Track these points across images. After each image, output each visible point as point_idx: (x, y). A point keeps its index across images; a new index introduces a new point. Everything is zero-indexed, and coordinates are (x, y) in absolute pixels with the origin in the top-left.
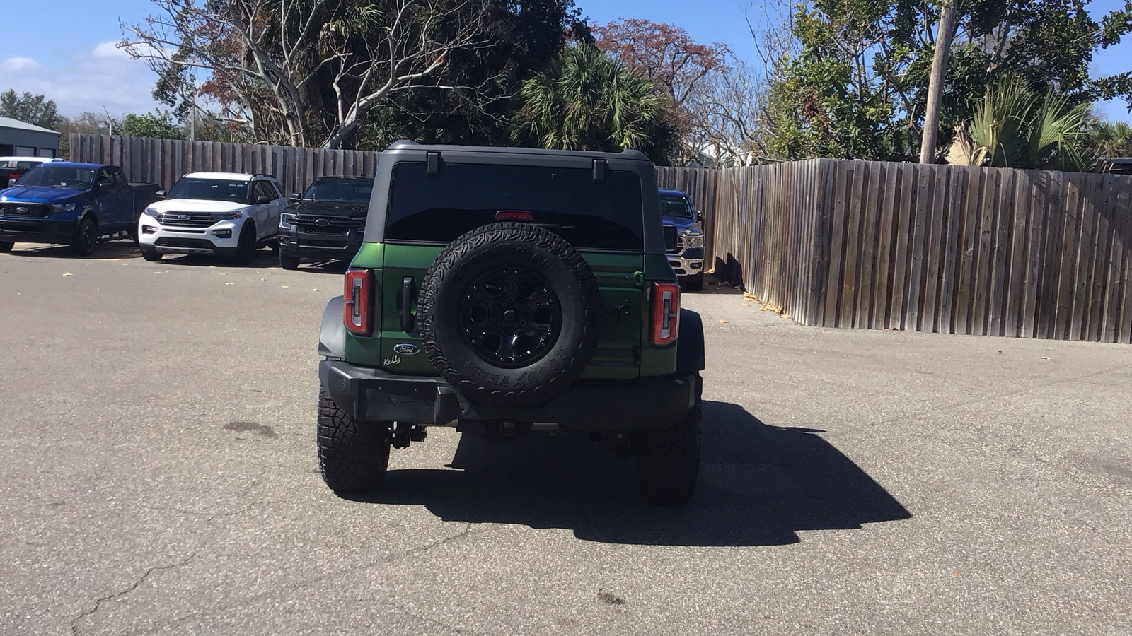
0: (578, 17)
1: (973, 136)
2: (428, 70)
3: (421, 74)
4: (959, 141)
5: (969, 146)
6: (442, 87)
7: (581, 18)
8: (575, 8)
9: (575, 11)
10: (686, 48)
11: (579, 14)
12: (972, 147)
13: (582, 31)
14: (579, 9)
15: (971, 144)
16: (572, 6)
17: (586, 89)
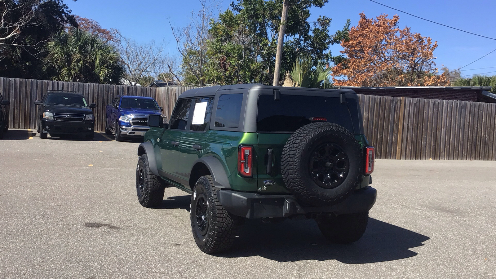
0: (70, 14)
1: (292, 78)
2: (9, 36)
3: (5, 38)
4: (288, 79)
5: (292, 81)
6: (15, 45)
7: (71, 14)
8: (68, 10)
9: (68, 11)
10: (98, 30)
11: (70, 13)
12: (293, 82)
13: (72, 20)
14: (70, 10)
15: (292, 80)
16: (67, 9)
17: (81, 48)
